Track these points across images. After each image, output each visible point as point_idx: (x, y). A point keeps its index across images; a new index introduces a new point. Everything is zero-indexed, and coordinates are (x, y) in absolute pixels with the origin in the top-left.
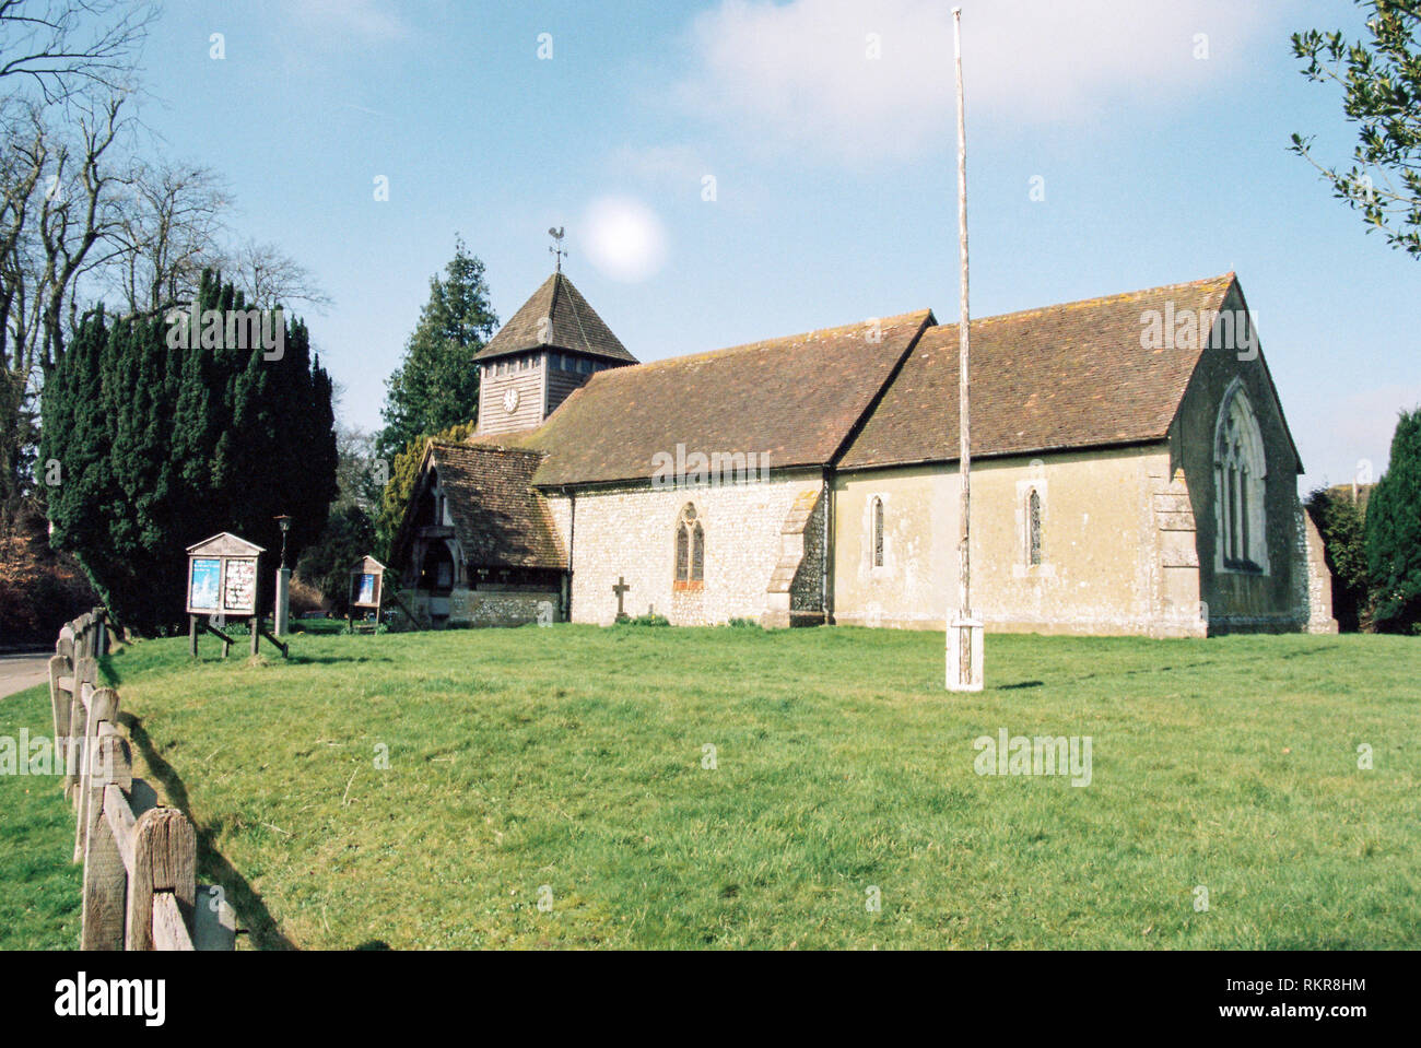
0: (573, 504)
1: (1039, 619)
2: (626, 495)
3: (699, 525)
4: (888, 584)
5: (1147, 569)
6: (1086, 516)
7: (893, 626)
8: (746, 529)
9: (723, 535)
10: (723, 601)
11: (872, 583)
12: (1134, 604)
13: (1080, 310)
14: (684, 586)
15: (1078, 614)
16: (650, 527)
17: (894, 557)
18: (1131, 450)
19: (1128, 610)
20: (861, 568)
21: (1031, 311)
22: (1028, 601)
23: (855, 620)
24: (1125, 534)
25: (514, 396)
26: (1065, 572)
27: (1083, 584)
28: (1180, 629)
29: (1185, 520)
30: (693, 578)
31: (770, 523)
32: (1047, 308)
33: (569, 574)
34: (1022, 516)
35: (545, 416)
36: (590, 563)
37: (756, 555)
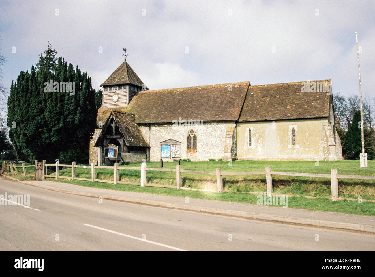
0: (150, 129)
1: (295, 158)
2: (169, 127)
3: (195, 135)
4: (253, 150)
5: (323, 146)
6: (307, 134)
7: (255, 160)
8: (211, 136)
9: (203, 138)
10: (204, 155)
11: (248, 150)
12: (319, 154)
13: (293, 85)
14: (190, 151)
15: (306, 156)
16: (178, 135)
17: (255, 143)
18: (318, 119)
19: (318, 155)
20: (245, 146)
21: (279, 84)
22: (292, 154)
23: (244, 159)
24: (317, 138)
25: (117, 97)
26: (302, 146)
27: (307, 149)
28: (333, 159)
29: (332, 135)
30: (193, 149)
31: (218, 135)
32: (283, 84)
33: (149, 148)
34: (290, 134)
35: (128, 103)
36: (157, 145)
37: (214, 143)
